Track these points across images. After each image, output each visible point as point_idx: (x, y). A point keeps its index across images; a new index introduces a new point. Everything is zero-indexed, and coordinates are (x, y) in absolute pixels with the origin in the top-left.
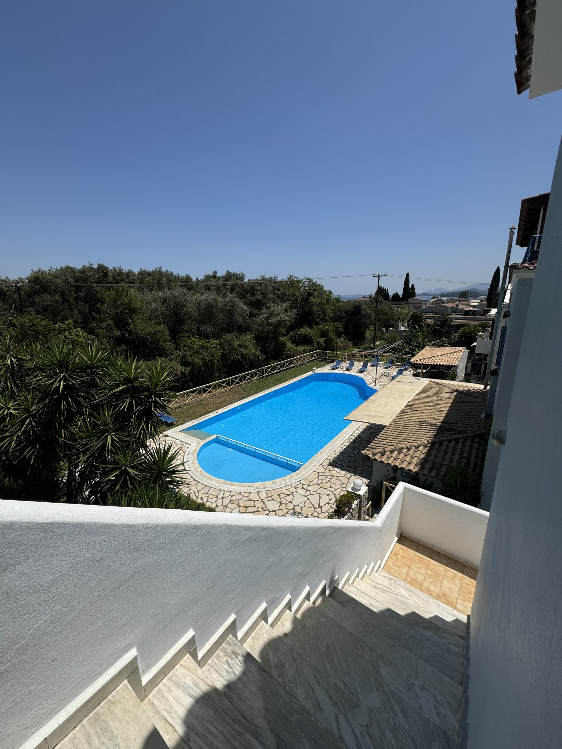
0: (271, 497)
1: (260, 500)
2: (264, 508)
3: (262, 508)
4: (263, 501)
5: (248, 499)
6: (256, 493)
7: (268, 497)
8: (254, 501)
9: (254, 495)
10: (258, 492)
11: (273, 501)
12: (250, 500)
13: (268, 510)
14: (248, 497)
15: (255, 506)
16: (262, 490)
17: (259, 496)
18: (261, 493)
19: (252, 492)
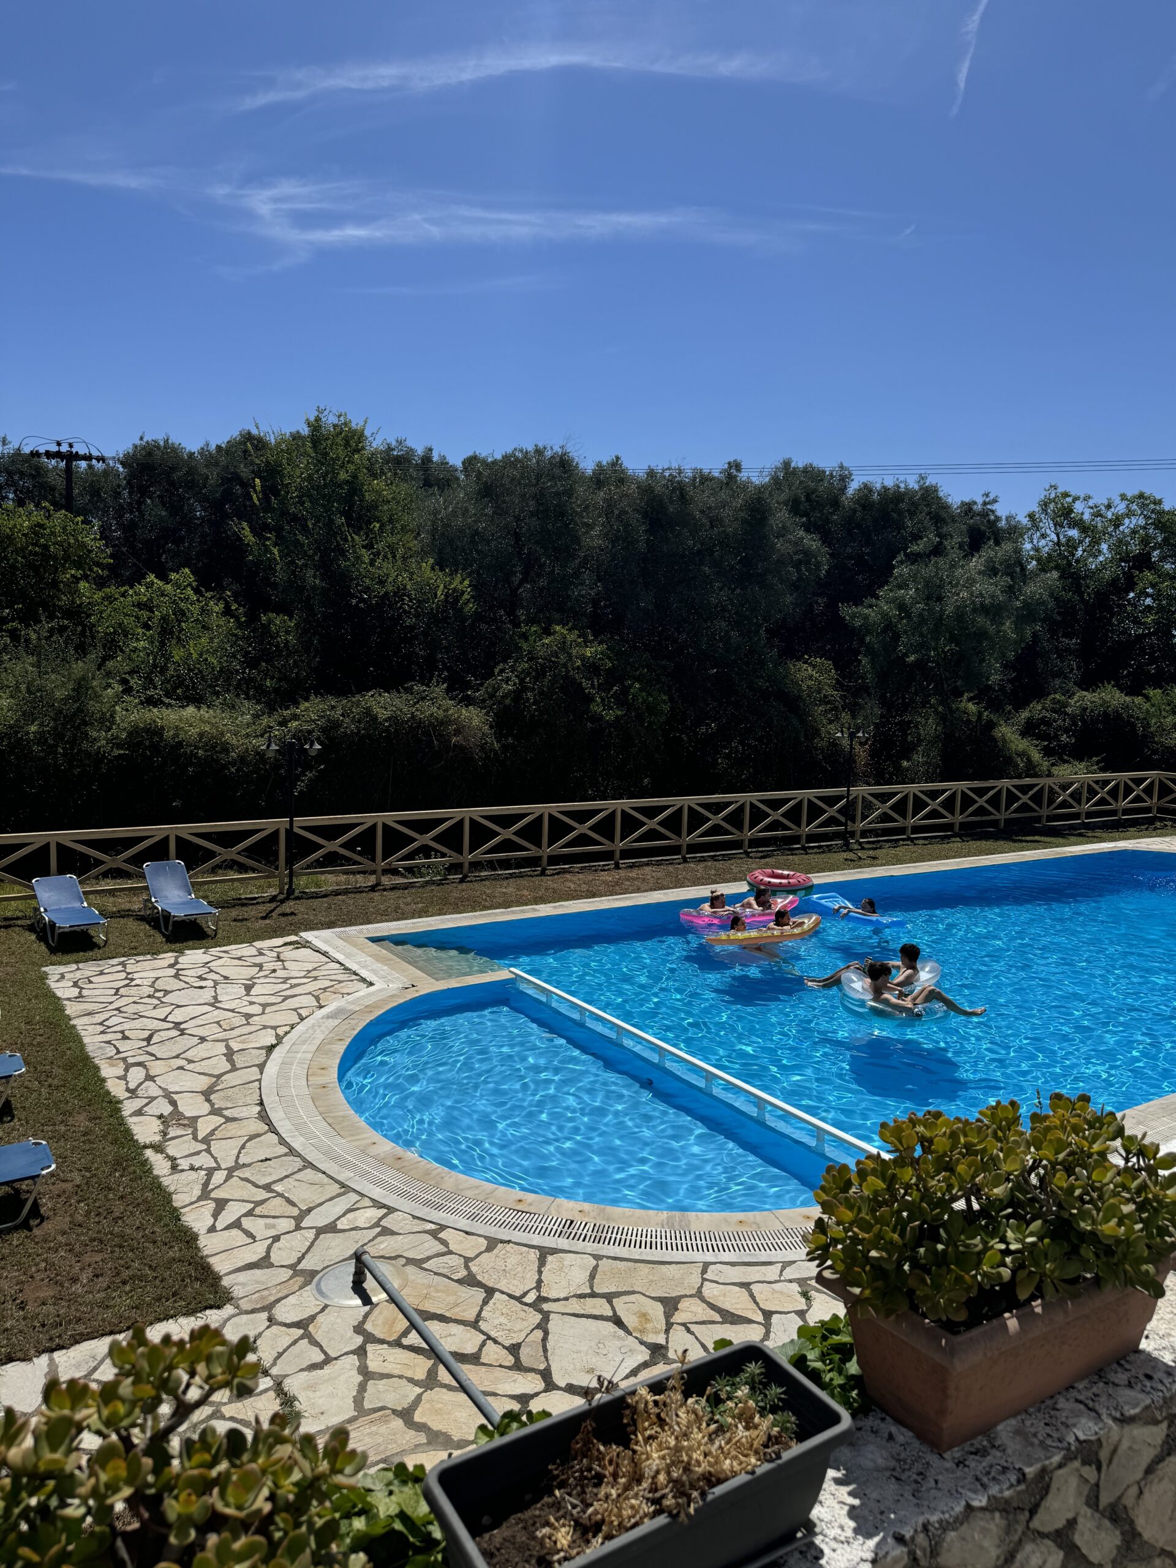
0: (609, 1297)
1: (531, 1298)
2: (524, 1352)
3: (514, 1349)
4: (546, 1307)
5: (463, 1273)
6: (533, 1255)
7: (593, 1295)
8: (490, 1292)
9: (512, 1260)
10: (544, 1253)
11: (610, 1327)
12: (470, 1281)
13: (546, 1375)
14: (467, 1260)
15: (475, 1323)
16: (579, 1245)
17: (540, 1272)
18: (561, 1261)
19: (509, 1242)
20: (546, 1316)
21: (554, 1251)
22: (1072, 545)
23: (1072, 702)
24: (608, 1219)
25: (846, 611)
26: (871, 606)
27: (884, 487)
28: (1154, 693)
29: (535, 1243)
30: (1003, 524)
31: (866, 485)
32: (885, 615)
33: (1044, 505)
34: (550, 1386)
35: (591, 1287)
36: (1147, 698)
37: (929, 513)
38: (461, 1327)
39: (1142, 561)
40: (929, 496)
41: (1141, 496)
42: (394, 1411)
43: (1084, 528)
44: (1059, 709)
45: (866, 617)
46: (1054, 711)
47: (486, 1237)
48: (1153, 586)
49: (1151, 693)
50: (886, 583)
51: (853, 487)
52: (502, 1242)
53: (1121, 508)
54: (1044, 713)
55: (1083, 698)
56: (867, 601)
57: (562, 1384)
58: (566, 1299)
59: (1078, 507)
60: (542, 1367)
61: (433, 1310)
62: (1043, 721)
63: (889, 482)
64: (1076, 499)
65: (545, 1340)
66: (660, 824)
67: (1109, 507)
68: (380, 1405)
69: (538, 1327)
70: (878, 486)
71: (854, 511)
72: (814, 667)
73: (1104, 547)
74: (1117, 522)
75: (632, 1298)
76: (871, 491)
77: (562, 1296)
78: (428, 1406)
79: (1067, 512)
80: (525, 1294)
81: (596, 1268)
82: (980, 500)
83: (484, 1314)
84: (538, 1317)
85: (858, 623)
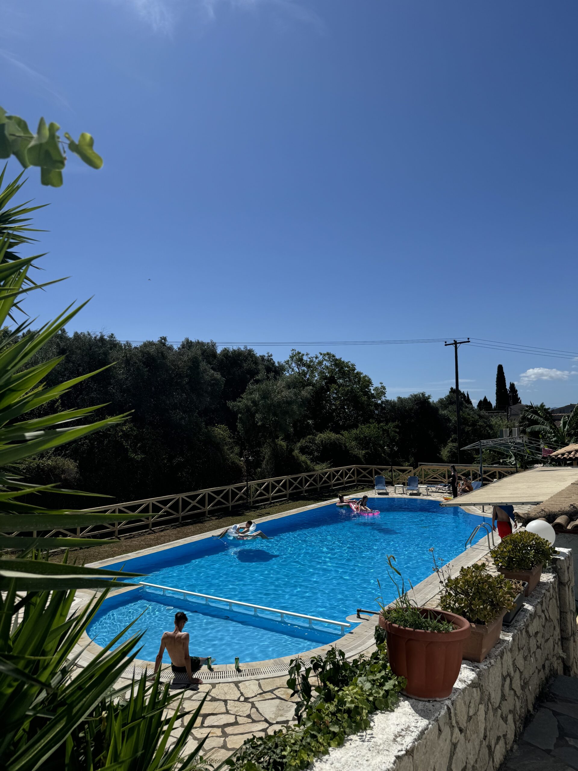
0: (271, 691)
1: (242, 699)
2: (253, 716)
3: (249, 716)
4: (250, 700)
6: (232, 685)
7: (265, 692)
8: (225, 701)
9: (226, 689)
10: (236, 683)
11: (278, 701)
12: (214, 699)
13: (266, 721)
15: (227, 712)
16: (248, 678)
17: (240, 690)
18: (245, 684)
19: (220, 683)
20: (253, 703)
21: (240, 682)
22: (305, 374)
23: (317, 438)
24: (252, 667)
25: (230, 404)
26: (240, 402)
27: (234, 350)
28: (345, 433)
29: (230, 681)
30: (277, 364)
31: (226, 349)
32: (246, 406)
33: (292, 357)
34: (271, 724)
35: (262, 690)
36: (342, 435)
37: (252, 361)
38: (223, 715)
39: (331, 380)
40: (250, 353)
41: (328, 354)
42: (219, 748)
43: (309, 367)
44: (312, 441)
45: (239, 407)
46: (310, 442)
47: (209, 684)
48: (336, 389)
49: (342, 432)
50: (245, 392)
51: (219, 350)
52: (217, 684)
53: (321, 358)
54: (307, 444)
55: (320, 437)
56: (238, 399)
57: (275, 722)
58: (256, 696)
59: (305, 358)
60: (263, 719)
61: (207, 712)
62: (307, 447)
63: (235, 348)
64: (303, 355)
65: (258, 710)
66: (170, 508)
67: (317, 358)
68: (211, 747)
69: (252, 707)
70: (231, 350)
71: (222, 360)
72: (220, 428)
73: (316, 375)
74: (320, 363)
75: (279, 690)
76: (228, 351)
77: (254, 695)
78: (230, 742)
79: (301, 360)
80: (239, 698)
81: (259, 684)
82: (266, 355)
83: (228, 708)
84: (250, 705)
85: (235, 409)
